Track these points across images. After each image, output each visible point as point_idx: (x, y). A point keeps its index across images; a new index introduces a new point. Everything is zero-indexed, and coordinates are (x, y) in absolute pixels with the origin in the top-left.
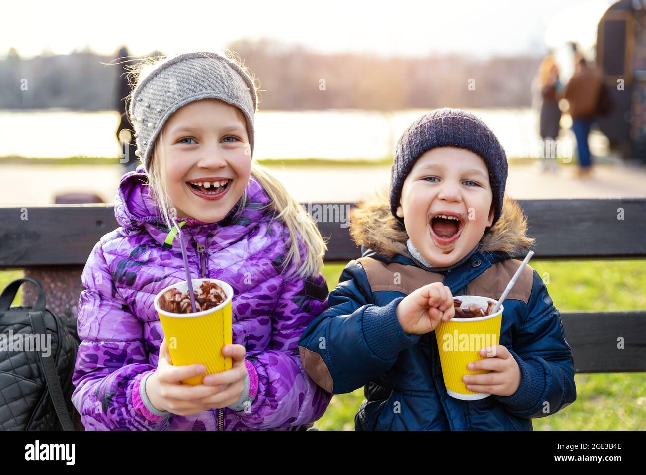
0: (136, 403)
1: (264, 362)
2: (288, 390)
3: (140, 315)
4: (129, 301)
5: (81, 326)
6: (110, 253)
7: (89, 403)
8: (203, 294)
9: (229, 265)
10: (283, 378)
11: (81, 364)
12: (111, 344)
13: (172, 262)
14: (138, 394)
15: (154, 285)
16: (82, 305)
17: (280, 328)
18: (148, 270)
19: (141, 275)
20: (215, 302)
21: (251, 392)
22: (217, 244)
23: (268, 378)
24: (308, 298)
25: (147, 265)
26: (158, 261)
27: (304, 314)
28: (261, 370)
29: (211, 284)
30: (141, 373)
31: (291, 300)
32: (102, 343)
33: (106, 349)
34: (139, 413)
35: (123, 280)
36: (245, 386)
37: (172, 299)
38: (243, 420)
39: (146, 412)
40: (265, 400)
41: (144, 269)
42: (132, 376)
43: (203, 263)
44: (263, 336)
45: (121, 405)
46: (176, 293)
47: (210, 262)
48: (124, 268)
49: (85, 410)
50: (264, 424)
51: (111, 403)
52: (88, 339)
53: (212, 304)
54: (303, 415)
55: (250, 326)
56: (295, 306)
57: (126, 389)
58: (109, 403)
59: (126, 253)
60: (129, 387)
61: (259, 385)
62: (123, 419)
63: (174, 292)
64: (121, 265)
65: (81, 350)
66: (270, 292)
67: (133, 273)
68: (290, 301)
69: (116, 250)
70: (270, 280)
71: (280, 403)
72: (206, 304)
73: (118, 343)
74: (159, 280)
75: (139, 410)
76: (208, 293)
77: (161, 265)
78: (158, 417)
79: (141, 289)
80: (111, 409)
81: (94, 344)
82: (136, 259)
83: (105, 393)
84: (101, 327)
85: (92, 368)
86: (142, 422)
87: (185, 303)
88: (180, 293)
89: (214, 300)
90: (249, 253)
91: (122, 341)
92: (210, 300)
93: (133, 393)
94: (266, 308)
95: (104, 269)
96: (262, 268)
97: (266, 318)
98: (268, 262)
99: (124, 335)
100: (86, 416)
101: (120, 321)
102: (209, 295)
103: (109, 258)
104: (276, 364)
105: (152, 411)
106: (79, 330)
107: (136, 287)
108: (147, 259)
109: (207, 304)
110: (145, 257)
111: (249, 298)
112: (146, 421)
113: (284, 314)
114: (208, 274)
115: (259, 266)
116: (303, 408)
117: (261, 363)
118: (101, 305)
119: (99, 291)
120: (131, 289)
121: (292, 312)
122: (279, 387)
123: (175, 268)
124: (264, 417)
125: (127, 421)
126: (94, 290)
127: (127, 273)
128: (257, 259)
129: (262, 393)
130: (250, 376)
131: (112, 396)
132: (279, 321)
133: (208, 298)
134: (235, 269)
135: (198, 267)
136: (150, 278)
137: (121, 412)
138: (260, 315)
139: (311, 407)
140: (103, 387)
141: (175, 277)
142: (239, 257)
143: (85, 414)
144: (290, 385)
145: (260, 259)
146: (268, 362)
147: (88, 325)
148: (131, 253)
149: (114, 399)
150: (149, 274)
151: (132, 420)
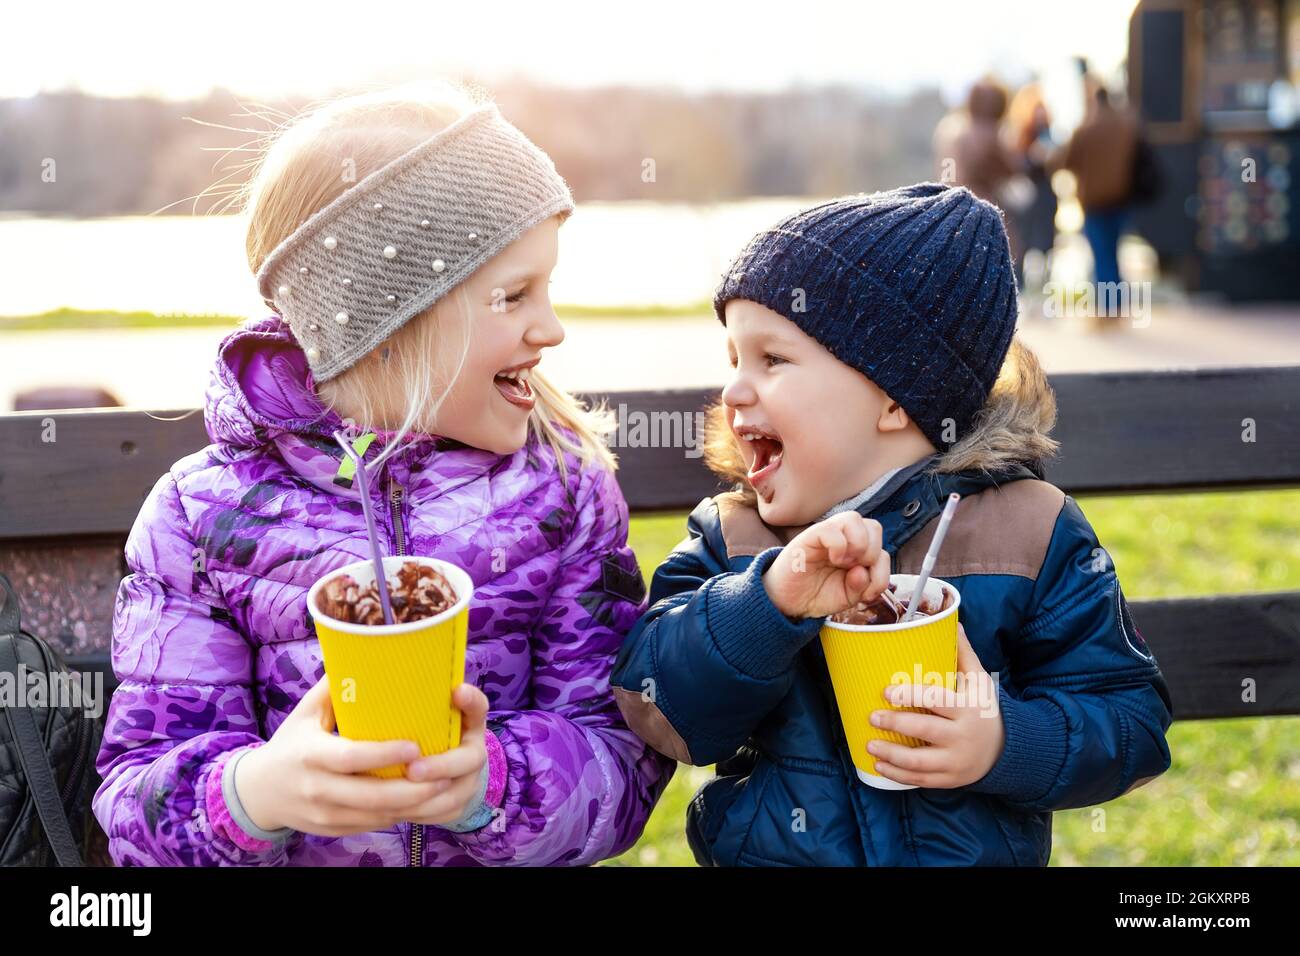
0: (216, 814)
1: (522, 733)
2: (568, 793)
3: (259, 628)
4: (235, 598)
5: (120, 648)
6: (197, 497)
7: (124, 812)
8: (403, 588)
9: (451, 528)
10: (558, 768)
11: (117, 731)
12: (185, 690)
13: (333, 518)
14: (218, 794)
15: (296, 567)
16: (124, 607)
17: (551, 659)
18: (282, 534)
19: (268, 545)
20: (427, 607)
21: (488, 797)
22: (431, 484)
23: (527, 768)
24: (609, 597)
25: (279, 523)
26: (304, 515)
27: (603, 629)
28: (514, 751)
29: (422, 567)
30: (229, 750)
31: (576, 599)
32: (165, 687)
33: (172, 701)
34: (221, 835)
35: (226, 554)
36: (479, 785)
37: (340, 598)
38: (472, 850)
39: (237, 833)
40: (519, 812)
41: (274, 532)
42: (209, 755)
43: (398, 522)
44: (513, 676)
45: (184, 816)
46: (349, 586)
47: (412, 522)
48: (229, 529)
49: (116, 826)
50: (514, 860)
51: (164, 810)
52: (134, 679)
53: (419, 609)
54: (596, 844)
55: (489, 653)
56: (582, 613)
57: (196, 782)
58: (159, 811)
59: (232, 498)
60: (201, 779)
61: (508, 783)
62: (188, 846)
63: (344, 584)
64: (222, 524)
65: (119, 702)
66: (534, 584)
67: (251, 540)
68: (573, 602)
69: (210, 490)
70: (533, 561)
71: (550, 819)
72: (407, 610)
73: (198, 688)
74: (308, 557)
75: (221, 827)
76: (414, 586)
77: (308, 525)
78: (262, 843)
79: (266, 573)
80: (163, 823)
81: (147, 688)
82: (253, 510)
83: (153, 788)
84: (164, 653)
85: (140, 741)
86: (227, 852)
87: (365, 606)
88: (355, 586)
89: (425, 601)
90: (491, 504)
91: (207, 685)
92: (417, 602)
93: (209, 793)
94: (523, 617)
95: (180, 532)
96: (519, 535)
97: (521, 639)
98: (530, 523)
99: (214, 672)
100: (116, 839)
101: (205, 643)
102: (415, 591)
103: (194, 509)
104: (545, 739)
105: (250, 830)
106: (116, 658)
107: (255, 570)
108: (279, 511)
109: (410, 610)
110: (275, 507)
111: (490, 597)
112: (237, 850)
113: (562, 630)
114: (410, 546)
115: (513, 530)
116: (595, 831)
117: (514, 735)
118: (165, 608)
119: (164, 578)
120: (244, 573)
121: (578, 624)
122: (549, 786)
123: (339, 531)
124: (517, 848)
125: (196, 850)
126: (153, 574)
127: (236, 540)
128: (510, 517)
129: (513, 798)
130: (491, 762)
131: (167, 795)
132: (549, 644)
133: (412, 597)
134: (465, 537)
135: (388, 530)
136: (288, 551)
137: (184, 830)
138: (509, 632)
139: (613, 827)
140: (151, 778)
141: (341, 550)
142: (474, 512)
143: (115, 834)
144: (571, 783)
145: (517, 515)
146: (528, 734)
147: (135, 648)
148: (243, 499)
149: (170, 802)
150: (284, 543)
151: (207, 847)
